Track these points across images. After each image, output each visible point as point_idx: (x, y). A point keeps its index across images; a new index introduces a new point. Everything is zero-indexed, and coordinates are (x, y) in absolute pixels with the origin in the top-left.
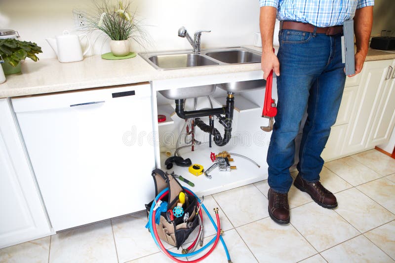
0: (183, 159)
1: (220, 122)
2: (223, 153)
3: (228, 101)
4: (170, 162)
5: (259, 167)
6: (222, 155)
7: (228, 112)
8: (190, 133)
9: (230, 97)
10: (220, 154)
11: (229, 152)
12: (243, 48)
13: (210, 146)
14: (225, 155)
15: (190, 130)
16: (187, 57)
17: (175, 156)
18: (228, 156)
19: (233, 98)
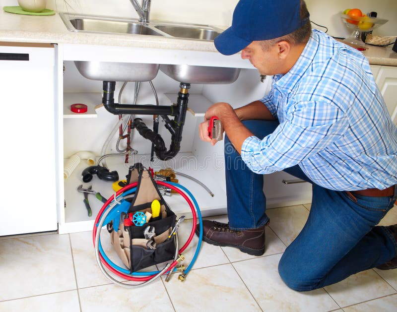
0: (108, 171)
1: (166, 126)
2: (166, 170)
3: (180, 98)
4: (89, 173)
5: (213, 196)
6: (164, 174)
7: (179, 113)
8: (124, 137)
9: (184, 92)
10: (162, 171)
11: (176, 171)
12: (211, 27)
13: (152, 160)
14: (169, 173)
15: (126, 133)
16: (127, 27)
17: (99, 166)
18: (173, 175)
19: (187, 95)
